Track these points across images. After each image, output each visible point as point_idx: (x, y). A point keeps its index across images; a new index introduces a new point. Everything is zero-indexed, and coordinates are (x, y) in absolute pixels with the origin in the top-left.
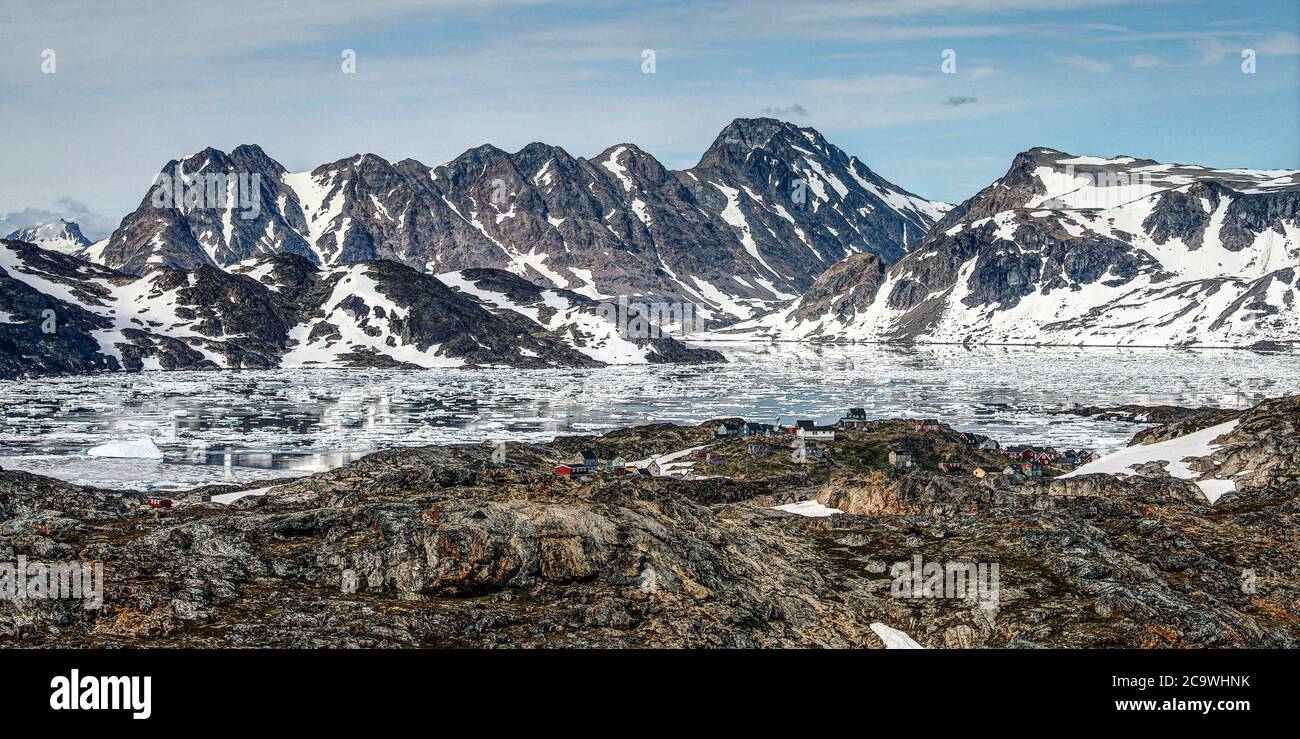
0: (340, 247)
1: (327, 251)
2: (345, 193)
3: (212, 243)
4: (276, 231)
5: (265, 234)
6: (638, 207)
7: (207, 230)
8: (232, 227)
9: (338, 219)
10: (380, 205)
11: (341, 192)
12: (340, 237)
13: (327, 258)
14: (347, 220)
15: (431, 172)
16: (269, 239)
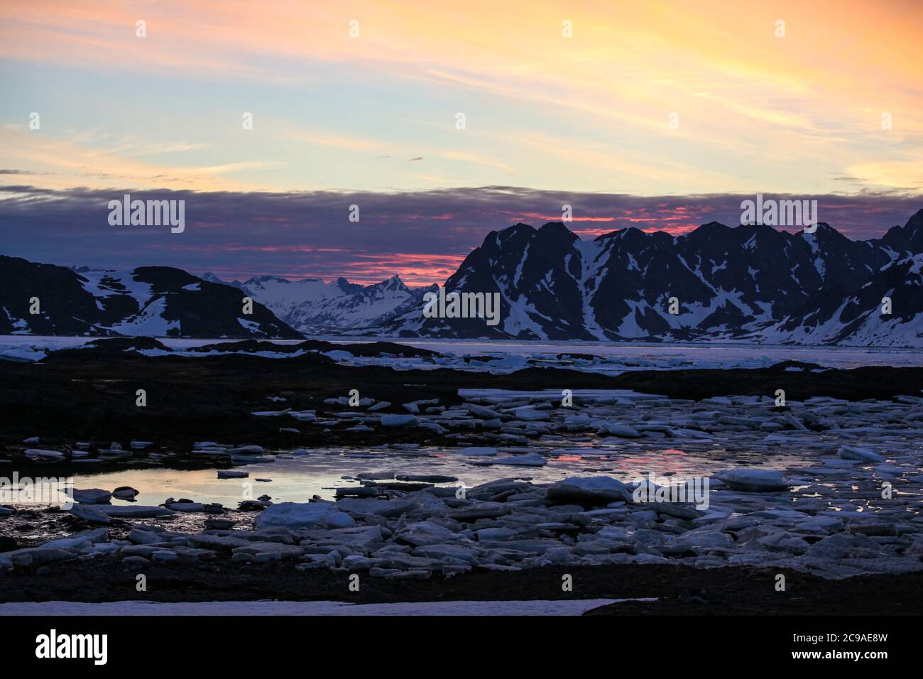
0: (597, 286)
1: (588, 289)
2: (611, 252)
3: (505, 282)
4: (553, 276)
5: (544, 277)
6: (819, 263)
7: (504, 275)
8: (521, 273)
9: (601, 269)
10: (634, 260)
11: (608, 252)
12: (598, 280)
13: (587, 293)
14: (606, 269)
15: (675, 239)
16: (546, 281)
